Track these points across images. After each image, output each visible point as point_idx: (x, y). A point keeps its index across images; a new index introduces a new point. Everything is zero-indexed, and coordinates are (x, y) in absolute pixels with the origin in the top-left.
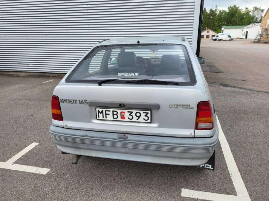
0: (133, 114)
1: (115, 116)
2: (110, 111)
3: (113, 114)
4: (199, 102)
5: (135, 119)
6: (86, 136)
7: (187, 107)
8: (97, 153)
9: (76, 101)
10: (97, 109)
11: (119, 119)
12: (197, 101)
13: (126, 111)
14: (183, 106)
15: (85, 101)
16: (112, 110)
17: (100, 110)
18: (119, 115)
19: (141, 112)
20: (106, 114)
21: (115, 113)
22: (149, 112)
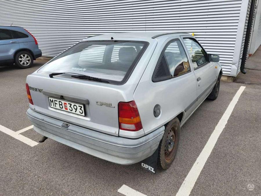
0: (72, 106)
1: (61, 106)
2: (57, 101)
3: (60, 105)
4: (120, 102)
5: (74, 111)
6: (43, 120)
7: (109, 105)
8: (53, 136)
9: (37, 89)
10: (49, 98)
11: (64, 109)
12: (117, 101)
13: (67, 103)
14: (106, 105)
15: (41, 90)
16: (58, 100)
17: (52, 99)
18: (63, 105)
19: (77, 105)
20: (55, 104)
21: (61, 103)
22: (82, 106)
